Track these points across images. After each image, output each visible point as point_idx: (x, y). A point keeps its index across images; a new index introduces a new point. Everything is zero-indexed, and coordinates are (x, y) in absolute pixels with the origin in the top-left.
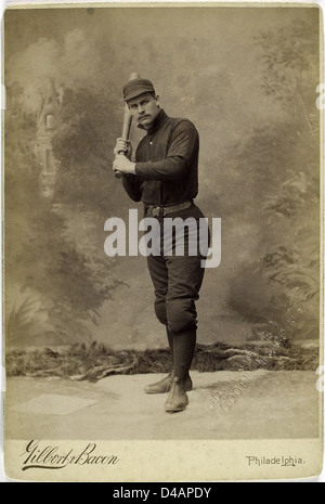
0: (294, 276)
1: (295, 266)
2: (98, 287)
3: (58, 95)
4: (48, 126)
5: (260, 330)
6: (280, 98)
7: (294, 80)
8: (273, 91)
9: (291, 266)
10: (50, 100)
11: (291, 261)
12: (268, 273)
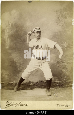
0: (64, 66)
1: (64, 64)
2: (19, 69)
3: (10, 25)
4: (8, 32)
5: (56, 78)
6: (61, 25)
7: (64, 21)
8: (59, 24)
9: (63, 64)
10: (8, 26)
11: (63, 63)
12: (58, 66)
